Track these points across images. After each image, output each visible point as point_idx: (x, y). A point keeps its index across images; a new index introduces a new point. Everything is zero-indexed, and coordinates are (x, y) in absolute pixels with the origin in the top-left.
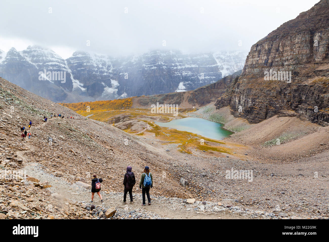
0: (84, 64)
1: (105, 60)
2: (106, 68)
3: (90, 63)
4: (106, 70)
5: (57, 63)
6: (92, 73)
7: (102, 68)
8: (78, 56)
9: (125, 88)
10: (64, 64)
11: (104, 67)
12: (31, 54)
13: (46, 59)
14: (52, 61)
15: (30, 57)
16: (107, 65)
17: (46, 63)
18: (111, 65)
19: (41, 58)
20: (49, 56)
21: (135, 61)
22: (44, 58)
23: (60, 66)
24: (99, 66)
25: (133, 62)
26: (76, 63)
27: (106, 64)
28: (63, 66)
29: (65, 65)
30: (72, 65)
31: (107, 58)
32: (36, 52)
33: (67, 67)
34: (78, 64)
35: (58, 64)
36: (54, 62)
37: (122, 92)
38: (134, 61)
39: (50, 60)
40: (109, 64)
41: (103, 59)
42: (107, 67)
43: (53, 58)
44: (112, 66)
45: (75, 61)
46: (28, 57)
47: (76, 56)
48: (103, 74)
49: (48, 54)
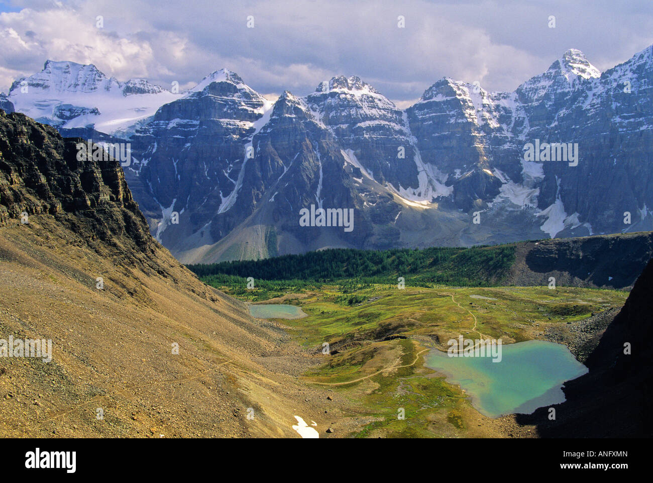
0: (451, 122)
1: (507, 106)
2: (510, 130)
3: (466, 118)
4: (509, 135)
5: (383, 123)
6: (469, 146)
7: (500, 130)
8: (435, 99)
9: (559, 188)
10: (401, 122)
11: (504, 126)
12: (324, 104)
13: (357, 115)
14: (372, 118)
15: (322, 111)
16: (513, 119)
17: (357, 123)
18: (524, 118)
19: (346, 111)
20: (366, 104)
21: (592, 105)
22: (353, 111)
23: (389, 130)
24: (489, 124)
25: (587, 110)
26: (430, 119)
27: (510, 117)
28: (397, 127)
29: (403, 125)
30: (420, 124)
31: (516, 101)
32: (336, 97)
33: (406, 129)
34: (434, 122)
35: (384, 125)
36: (376, 119)
37: (550, 199)
38: (589, 107)
39: (366, 114)
40: (519, 118)
41: (504, 103)
42: (512, 125)
43: (373, 109)
44: (526, 122)
45: (428, 113)
46: (318, 110)
47: (431, 100)
48: (502, 147)
49: (361, 101)
